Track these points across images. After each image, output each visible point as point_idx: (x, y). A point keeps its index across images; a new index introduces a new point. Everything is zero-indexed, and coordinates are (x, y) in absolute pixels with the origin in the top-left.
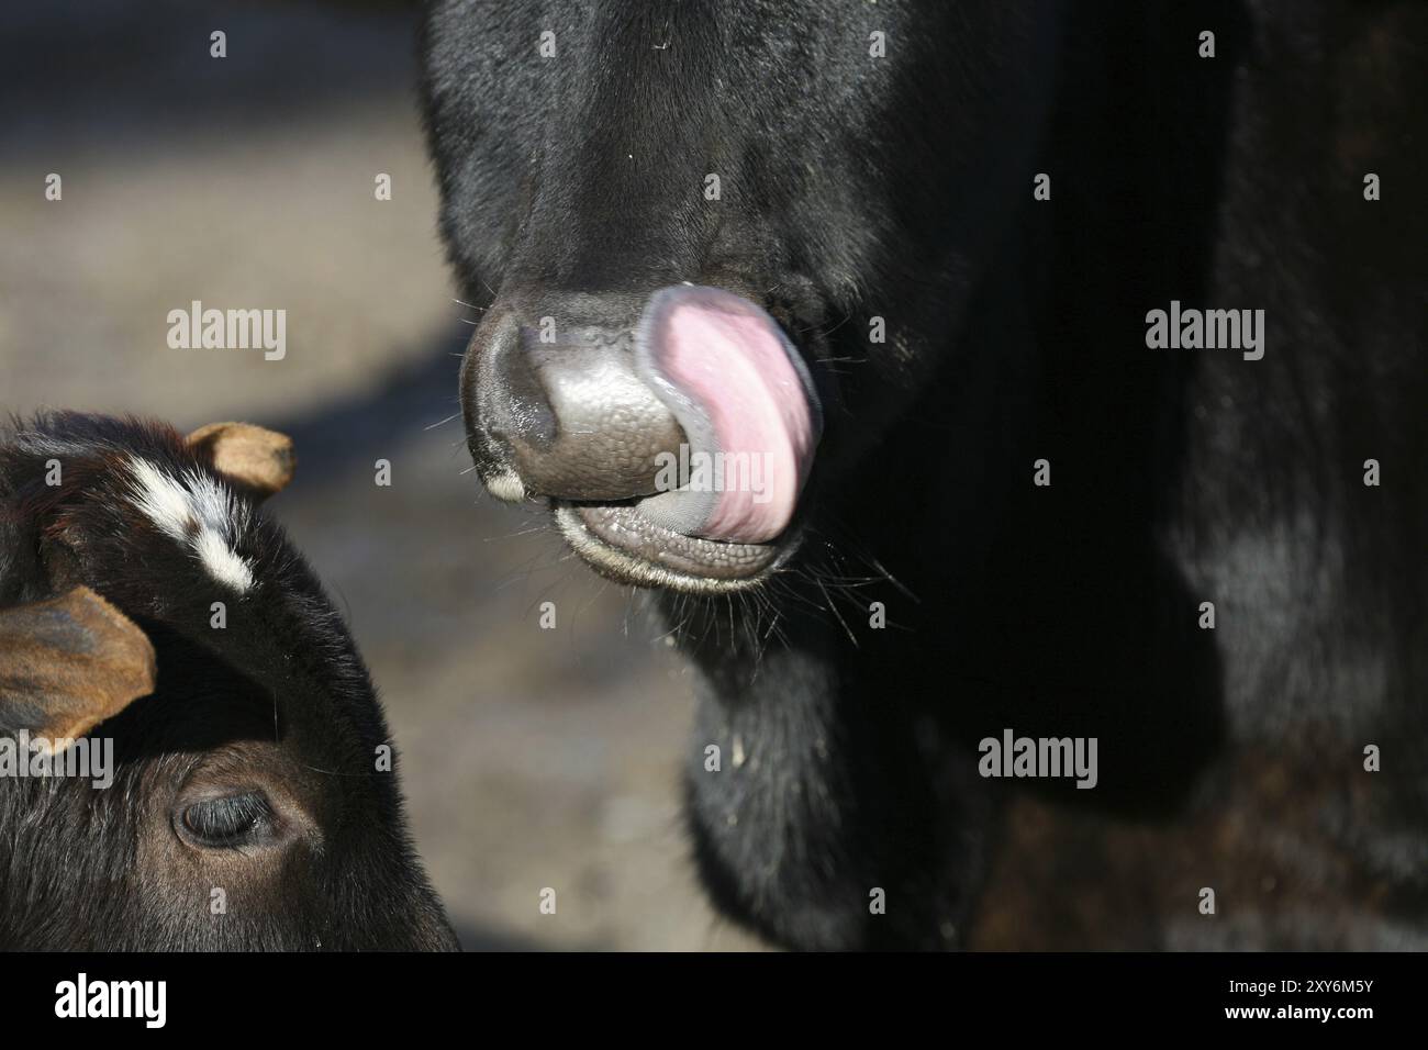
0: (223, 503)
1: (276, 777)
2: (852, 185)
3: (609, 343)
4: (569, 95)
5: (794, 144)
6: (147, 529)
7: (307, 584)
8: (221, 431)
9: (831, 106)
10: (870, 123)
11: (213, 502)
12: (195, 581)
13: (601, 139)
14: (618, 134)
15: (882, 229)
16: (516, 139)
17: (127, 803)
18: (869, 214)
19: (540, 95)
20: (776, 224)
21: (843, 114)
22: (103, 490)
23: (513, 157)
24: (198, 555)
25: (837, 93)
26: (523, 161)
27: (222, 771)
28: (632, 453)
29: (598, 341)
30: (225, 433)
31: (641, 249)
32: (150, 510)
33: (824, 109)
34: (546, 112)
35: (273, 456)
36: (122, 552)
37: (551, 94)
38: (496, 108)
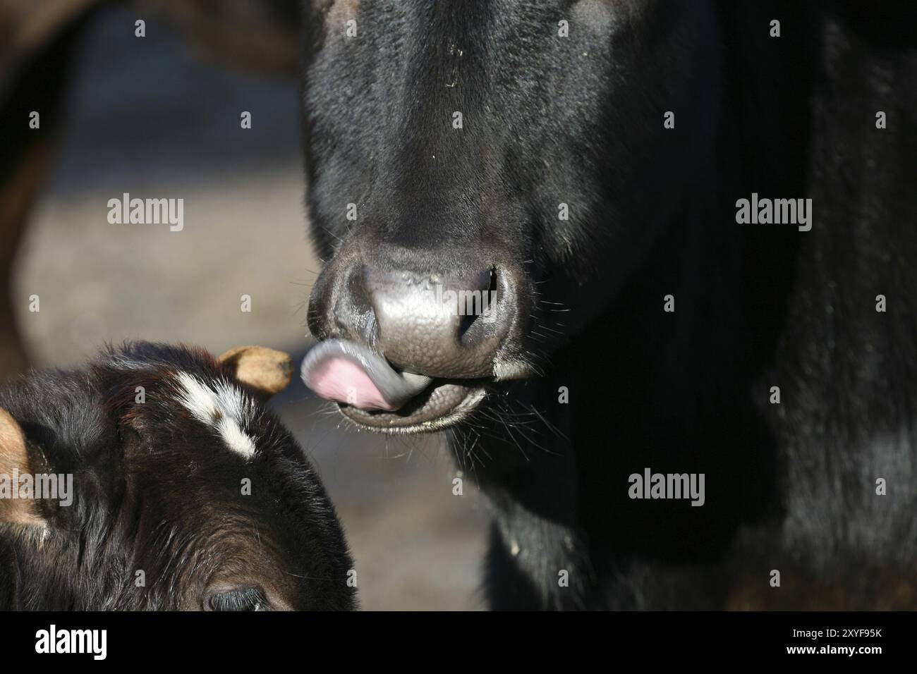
0: (238, 400)
1: (267, 578)
2: (574, 172)
3: (416, 283)
4: (393, 117)
5: (537, 148)
6: (187, 418)
7: (294, 451)
8: (244, 351)
9: (559, 122)
10: (585, 133)
11: (231, 401)
12: (217, 451)
13: (414, 145)
14: (425, 143)
15: (594, 201)
16: (360, 145)
17: (171, 593)
18: (584, 192)
19: (375, 117)
20: (525, 203)
21: (566, 126)
22: (159, 392)
23: (360, 156)
24: (220, 434)
25: (563, 114)
26: (365, 159)
27: (232, 574)
28: (424, 354)
29: (410, 281)
30: (246, 353)
31: (442, 219)
32: (189, 405)
33: (555, 125)
34: (379, 128)
35: (278, 367)
36: (170, 433)
37: (382, 117)
38: (348, 127)
